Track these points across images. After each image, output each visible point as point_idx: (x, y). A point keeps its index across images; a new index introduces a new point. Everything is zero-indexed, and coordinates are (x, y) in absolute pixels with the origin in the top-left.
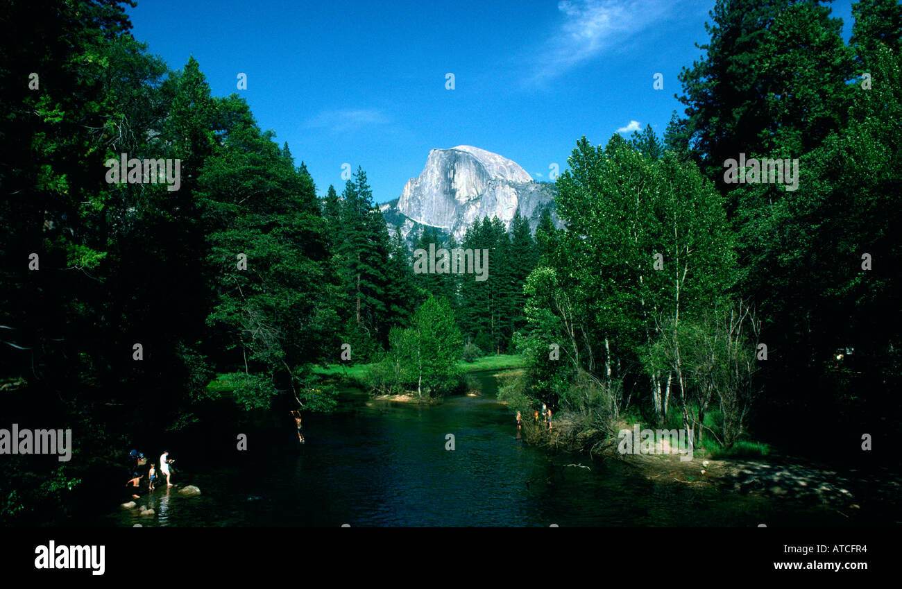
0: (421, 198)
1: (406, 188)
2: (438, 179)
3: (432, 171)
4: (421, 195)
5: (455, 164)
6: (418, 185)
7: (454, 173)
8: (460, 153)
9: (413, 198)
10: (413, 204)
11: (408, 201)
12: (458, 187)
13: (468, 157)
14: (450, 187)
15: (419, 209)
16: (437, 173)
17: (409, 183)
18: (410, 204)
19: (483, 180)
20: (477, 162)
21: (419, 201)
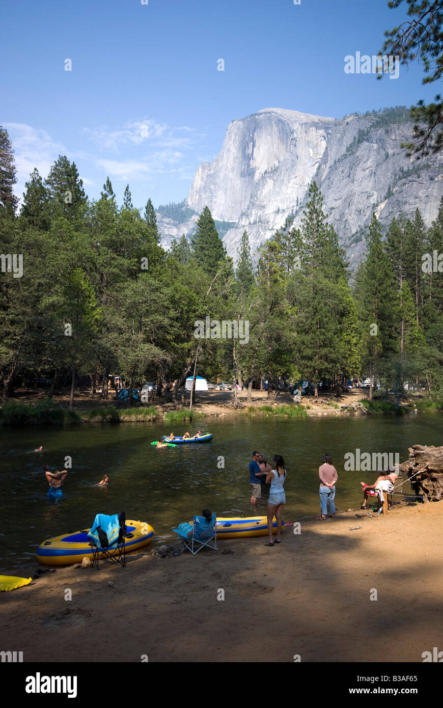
0: (215, 187)
1: (197, 177)
2: (235, 158)
3: (228, 150)
4: (215, 184)
5: (256, 134)
6: (212, 172)
7: (254, 146)
8: (261, 116)
9: (204, 187)
10: (203, 196)
11: (198, 192)
12: (257, 165)
13: (270, 118)
14: (249, 166)
15: (211, 201)
16: (235, 151)
17: (200, 168)
18: (200, 196)
19: (287, 144)
20: (280, 120)
21: (211, 192)
